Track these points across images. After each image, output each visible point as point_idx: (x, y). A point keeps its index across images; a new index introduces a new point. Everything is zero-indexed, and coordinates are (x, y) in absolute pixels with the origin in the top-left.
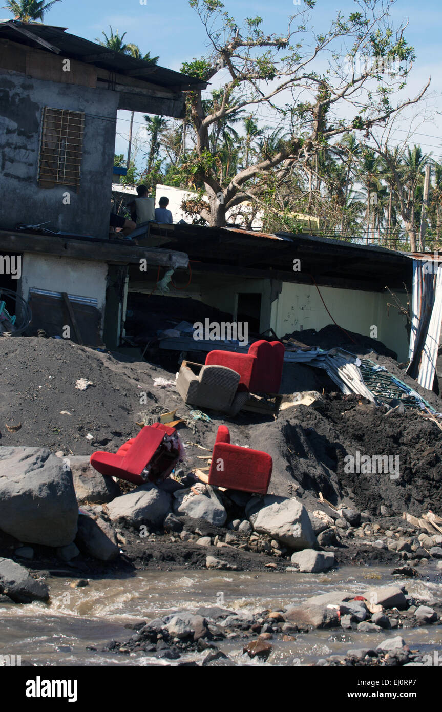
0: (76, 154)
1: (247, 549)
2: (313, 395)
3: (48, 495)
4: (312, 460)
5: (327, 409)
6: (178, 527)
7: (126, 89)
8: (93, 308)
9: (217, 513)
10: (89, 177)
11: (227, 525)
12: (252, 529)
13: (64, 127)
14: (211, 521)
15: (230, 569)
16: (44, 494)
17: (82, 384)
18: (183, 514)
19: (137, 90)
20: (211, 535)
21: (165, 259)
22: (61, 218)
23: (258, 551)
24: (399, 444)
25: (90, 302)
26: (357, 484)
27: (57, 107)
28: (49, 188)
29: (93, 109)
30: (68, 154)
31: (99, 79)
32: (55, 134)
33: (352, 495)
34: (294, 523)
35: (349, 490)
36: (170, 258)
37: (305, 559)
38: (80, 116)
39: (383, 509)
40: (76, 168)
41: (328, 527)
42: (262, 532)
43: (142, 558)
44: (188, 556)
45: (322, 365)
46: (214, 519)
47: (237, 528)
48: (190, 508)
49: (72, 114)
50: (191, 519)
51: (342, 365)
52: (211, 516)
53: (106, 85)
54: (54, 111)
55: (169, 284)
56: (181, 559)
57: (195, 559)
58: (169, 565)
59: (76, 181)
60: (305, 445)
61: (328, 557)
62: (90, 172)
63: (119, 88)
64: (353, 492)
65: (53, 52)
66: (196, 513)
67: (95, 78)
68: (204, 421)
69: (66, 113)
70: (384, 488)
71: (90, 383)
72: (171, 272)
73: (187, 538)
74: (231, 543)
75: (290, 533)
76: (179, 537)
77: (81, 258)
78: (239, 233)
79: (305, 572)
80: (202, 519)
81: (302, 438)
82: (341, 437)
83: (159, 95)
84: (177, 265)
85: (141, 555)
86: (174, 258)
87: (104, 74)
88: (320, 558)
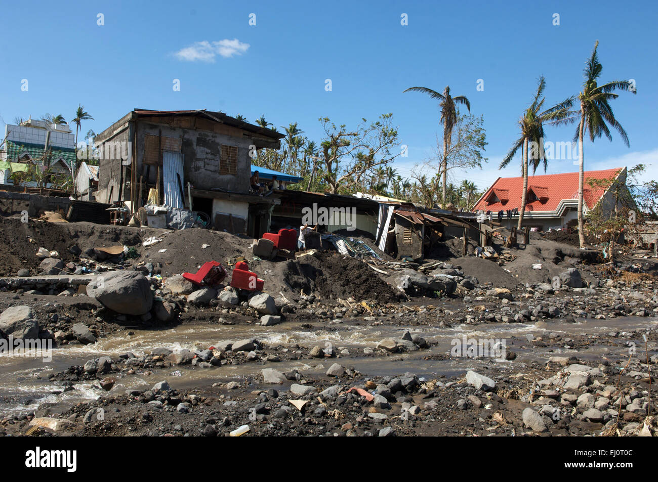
0: (235, 162)
1: (244, 314)
2: (314, 251)
3: (123, 293)
4: (302, 276)
5: (321, 256)
6: (216, 305)
7: (256, 138)
8: (243, 220)
9: (233, 299)
10: (240, 171)
11: (238, 304)
12: (248, 306)
13: (230, 152)
14: (230, 302)
15: (228, 324)
16: (121, 292)
17: (205, 246)
18: (219, 299)
19: (260, 139)
20: (229, 308)
21: (271, 201)
22: (229, 186)
23: (249, 315)
24: (346, 270)
25: (241, 217)
26: (323, 286)
27: (226, 145)
28: (223, 174)
29: (241, 145)
30: (231, 162)
31: (244, 134)
32: (226, 155)
33: (320, 290)
34: (263, 303)
35: (319, 288)
36: (273, 201)
37: (265, 319)
38: (236, 148)
39: (331, 296)
40: (235, 167)
41: (286, 305)
42: (252, 307)
43: (188, 319)
44: (212, 318)
45: (331, 240)
46: (232, 301)
47: (242, 305)
48: (222, 297)
49: (232, 147)
50: (222, 301)
51: (338, 240)
52: (230, 300)
53: (248, 137)
54: (226, 146)
55: (273, 211)
56: (209, 319)
57: (214, 320)
58: (202, 322)
59: (235, 172)
60: (299, 270)
61: (275, 319)
62: (241, 169)
63: (253, 138)
64: (320, 289)
65: (220, 123)
66: (224, 299)
67: (242, 134)
68: (258, 261)
69: (230, 147)
70: (334, 287)
71: (209, 245)
72: (274, 206)
73: (218, 310)
74: (237, 312)
75: (261, 308)
76: (215, 309)
77: (237, 200)
78: (310, 194)
79: (263, 325)
80: (227, 302)
81: (298, 267)
82: (322, 267)
83: (270, 141)
84: (276, 204)
85: (188, 318)
86: (275, 201)
87: (247, 132)
88: (271, 319)
